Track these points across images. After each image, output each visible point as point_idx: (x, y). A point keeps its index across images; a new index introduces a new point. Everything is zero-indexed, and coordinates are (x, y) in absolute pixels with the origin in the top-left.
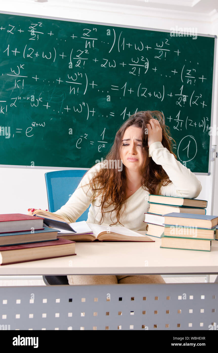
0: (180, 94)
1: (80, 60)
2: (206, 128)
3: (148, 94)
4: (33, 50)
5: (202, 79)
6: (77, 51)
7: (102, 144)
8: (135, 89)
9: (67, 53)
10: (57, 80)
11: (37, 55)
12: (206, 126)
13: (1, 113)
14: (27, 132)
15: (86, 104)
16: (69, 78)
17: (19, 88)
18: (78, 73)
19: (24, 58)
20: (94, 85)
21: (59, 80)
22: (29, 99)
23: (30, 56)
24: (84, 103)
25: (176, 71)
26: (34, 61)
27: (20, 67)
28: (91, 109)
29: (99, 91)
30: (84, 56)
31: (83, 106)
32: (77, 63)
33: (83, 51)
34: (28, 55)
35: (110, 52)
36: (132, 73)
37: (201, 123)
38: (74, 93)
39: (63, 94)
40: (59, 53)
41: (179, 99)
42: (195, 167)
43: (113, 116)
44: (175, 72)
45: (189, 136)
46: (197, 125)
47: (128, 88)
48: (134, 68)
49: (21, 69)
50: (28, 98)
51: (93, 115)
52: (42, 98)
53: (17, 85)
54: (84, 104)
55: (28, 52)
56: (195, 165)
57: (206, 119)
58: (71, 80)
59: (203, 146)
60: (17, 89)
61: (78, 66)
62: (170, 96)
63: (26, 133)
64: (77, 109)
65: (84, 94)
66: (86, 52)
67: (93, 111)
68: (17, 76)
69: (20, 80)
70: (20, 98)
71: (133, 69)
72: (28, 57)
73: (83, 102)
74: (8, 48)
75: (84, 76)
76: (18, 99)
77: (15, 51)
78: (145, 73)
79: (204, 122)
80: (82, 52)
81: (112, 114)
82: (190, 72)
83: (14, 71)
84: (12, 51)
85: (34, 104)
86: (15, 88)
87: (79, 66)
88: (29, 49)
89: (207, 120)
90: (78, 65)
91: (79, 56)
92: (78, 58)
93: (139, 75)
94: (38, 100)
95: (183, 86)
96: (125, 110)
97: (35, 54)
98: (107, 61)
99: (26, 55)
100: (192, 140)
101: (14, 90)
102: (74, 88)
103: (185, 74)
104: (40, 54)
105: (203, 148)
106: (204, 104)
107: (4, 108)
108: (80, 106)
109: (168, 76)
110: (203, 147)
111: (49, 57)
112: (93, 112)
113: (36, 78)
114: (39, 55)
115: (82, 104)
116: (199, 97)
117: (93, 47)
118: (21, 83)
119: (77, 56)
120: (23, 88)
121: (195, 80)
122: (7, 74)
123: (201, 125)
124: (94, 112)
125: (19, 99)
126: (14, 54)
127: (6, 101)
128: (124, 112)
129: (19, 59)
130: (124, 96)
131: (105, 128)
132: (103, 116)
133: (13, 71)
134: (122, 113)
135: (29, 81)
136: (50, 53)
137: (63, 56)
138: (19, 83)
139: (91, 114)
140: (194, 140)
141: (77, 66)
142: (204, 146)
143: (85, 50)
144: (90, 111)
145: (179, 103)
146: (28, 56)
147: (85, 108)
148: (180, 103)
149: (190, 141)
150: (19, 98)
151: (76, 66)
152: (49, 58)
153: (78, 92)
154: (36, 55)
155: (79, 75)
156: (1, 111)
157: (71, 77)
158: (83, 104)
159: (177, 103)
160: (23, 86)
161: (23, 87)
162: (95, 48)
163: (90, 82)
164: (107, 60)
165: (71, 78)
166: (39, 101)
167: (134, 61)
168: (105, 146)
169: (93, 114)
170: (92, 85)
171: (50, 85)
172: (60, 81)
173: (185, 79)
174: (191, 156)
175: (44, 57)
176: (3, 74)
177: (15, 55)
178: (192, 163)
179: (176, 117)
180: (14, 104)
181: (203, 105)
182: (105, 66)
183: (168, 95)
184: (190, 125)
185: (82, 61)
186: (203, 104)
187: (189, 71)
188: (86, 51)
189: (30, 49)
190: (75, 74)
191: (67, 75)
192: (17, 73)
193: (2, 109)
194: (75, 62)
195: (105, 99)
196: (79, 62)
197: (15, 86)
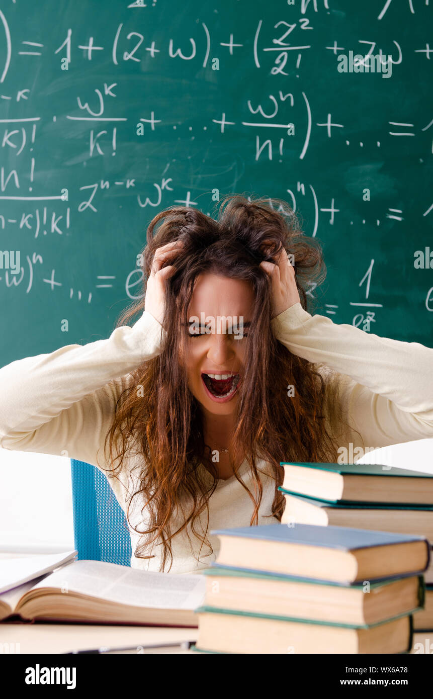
1: (286, 54)
4: (139, 39)
6: (276, 27)
7: (364, 311)
9: (245, 37)
10: (215, 121)
11: (152, 50)
13: (53, 231)
14: (129, 284)
15: (307, 189)
16: (254, 113)
17: (101, 156)
18: (281, 94)
19: (115, 62)
20: (332, 127)
21: (221, 121)
22: (133, 185)
23: (133, 56)
24: (303, 186)
26: (145, 69)
27: (103, 91)
28: (324, 203)
29: (348, 143)
30: (296, 38)
31: (298, 194)
32: (277, 61)
33: (295, 25)
34: (126, 54)
35: (380, 17)
38: (270, 158)
39: (235, 163)
40: (219, 37)
43: (399, 219)
49: (107, 98)
51: (332, 221)
52: (170, 180)
53: (95, 147)
54: (301, 187)
55: (127, 45)
58: (258, 118)
60: (97, 157)
61: (279, 74)
63: (127, 287)
65: (302, 156)
66: (303, 27)
67: (330, 208)
68: (97, 118)
69: (104, 132)
72: (126, 59)
73: (299, 183)
74: (68, 41)
75: (299, 102)
76: (99, 186)
77: (88, 45)
80: (289, 28)
81: (396, 215)
83: (86, 105)
84: (81, 47)
85: (148, 200)
86: (91, 154)
87: (283, 73)
88: (129, 37)
90: (279, 70)
91: (282, 41)
92: (278, 46)
94: (161, 186)
97: (148, 49)
98: (371, 45)
99: (120, 55)
101: (90, 160)
102: (269, 141)
104: (162, 47)
107: (61, 217)
108: (290, 195)
111: (187, 52)
113: (153, 121)
114: (157, 51)
115: (294, 190)
117: (327, 6)
118: (108, 137)
119: (276, 41)
120: (114, 154)
122: (69, 118)
124: (335, 213)
125: (102, 187)
126: (85, 56)
127: (65, 197)
129: (101, 67)
131: (373, 262)
132: (364, 222)
133: (83, 105)
134: (427, 209)
135: (131, 132)
136: (191, 40)
137: (233, 47)
138: (102, 141)
139: (325, 217)
141: (277, 72)
143: (301, 20)
144: (323, 210)
146: (127, 56)
147: (305, 201)
150: (104, 183)
151: (272, 73)
152: (191, 55)
153: (281, 153)
154: (150, 52)
155: (283, 99)
156: (54, 226)
157: (260, 108)
158: (299, 190)
160: (114, 148)
161: (115, 151)
162: (334, 11)
163: (319, 117)
164: (374, 44)
165: (259, 111)
166: (162, 191)
168: (374, 318)
169: (330, 218)
170: (326, 127)
171: (193, 138)
172: (223, 123)
175: (174, 53)
176: (55, 118)
180: (88, 204)
185: (292, 55)
188: (304, 22)
189: (133, 36)
190: (272, 97)
191: (247, 103)
192: (94, 112)
193: (55, 220)
194: (269, 60)
195: (368, 167)
196: (282, 59)
197: (92, 147)
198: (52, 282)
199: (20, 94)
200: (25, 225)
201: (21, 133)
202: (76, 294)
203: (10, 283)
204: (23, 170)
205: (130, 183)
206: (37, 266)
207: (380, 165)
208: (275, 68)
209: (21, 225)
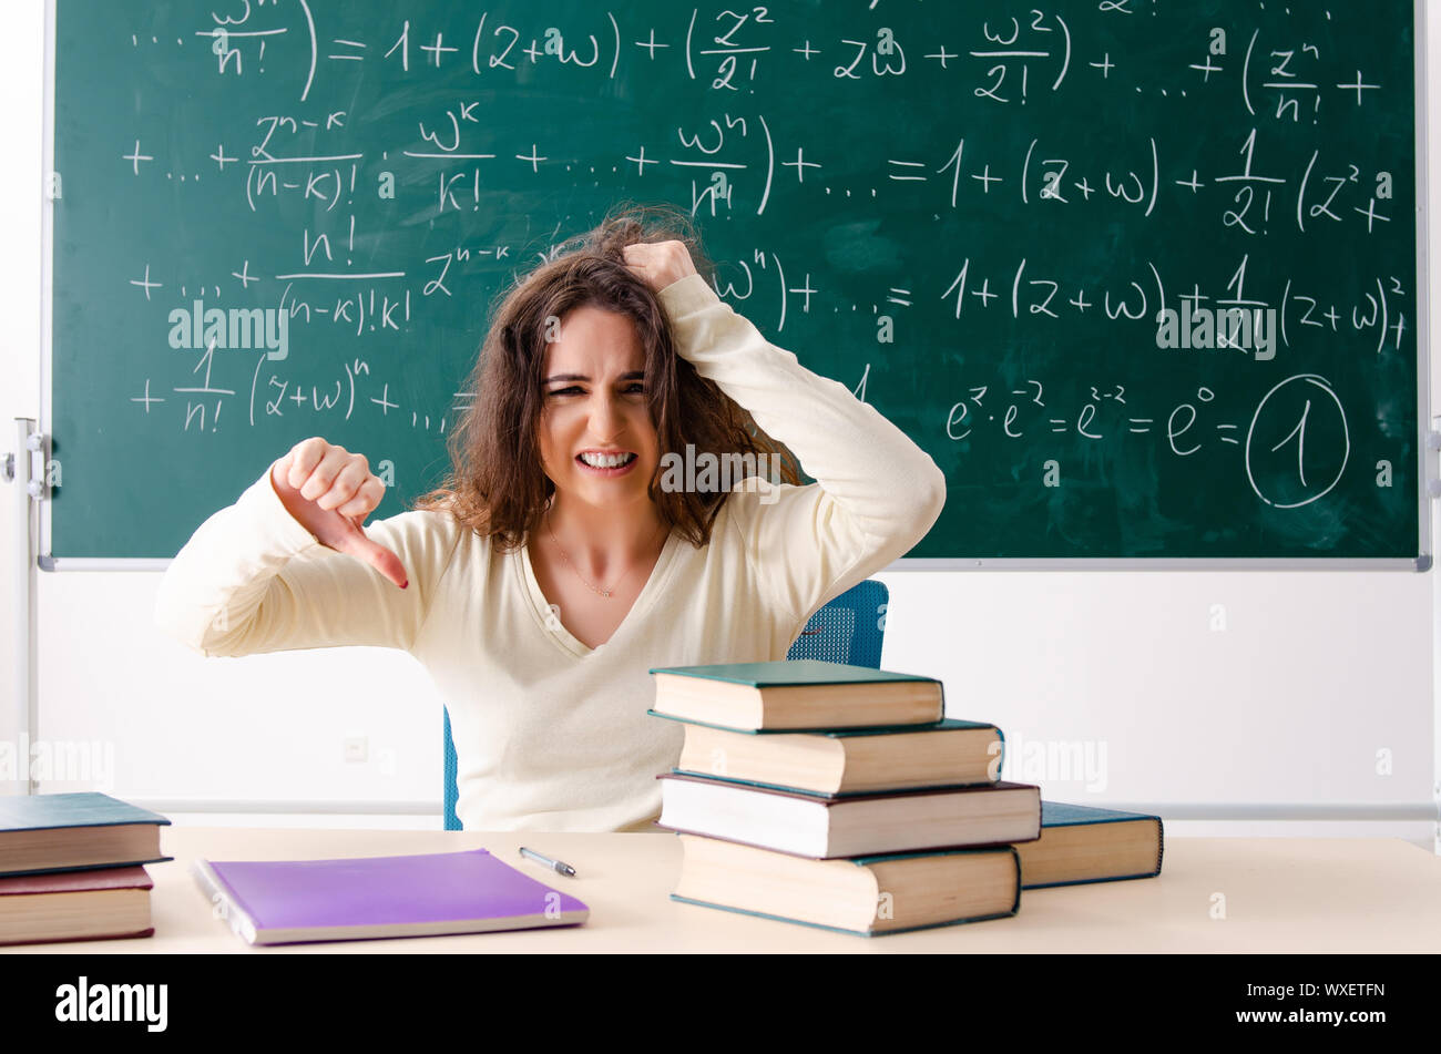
0: (1243, 175)
1: (734, 58)
2: (1392, 334)
3: (1077, 185)
4: (514, 35)
5: (1356, 89)
6: (719, 19)
8: (1007, 167)
9: (670, 34)
10: (629, 158)
11: (532, 53)
12: (1393, 320)
13: (384, 325)
15: (769, 260)
16: (687, 145)
17: (459, 211)
18: (728, 117)
19: (477, 71)
20: (804, 167)
21: (639, 158)
22: (506, 254)
23: (502, 61)
24: (762, 254)
25: (1211, 65)
26: (522, 79)
27: (458, 115)
29: (828, 190)
30: (749, 35)
31: (755, 268)
32: (721, 70)
33: (747, 16)
34: (492, 57)
35: (873, 6)
36: (989, 93)
37: (1366, 310)
38: (714, 214)
40: (633, 33)
41: (1237, 199)
42: (1344, 529)
43: (906, 303)
44: (1208, 68)
45: (1304, 378)
46: (1345, 321)
47: (971, 166)
48: (1000, 71)
49: (464, 124)
50: (503, 252)
51: (806, 308)
53: (448, 198)
54: (760, 257)
55: (492, 45)
56: (1346, 523)
57: (1388, 286)
58: (694, 154)
59: (1382, 421)
60: (451, 213)
61: (724, 86)
62: (1191, 187)
64: (731, 286)
65: (760, 212)
66: (758, 19)
67: (805, 288)
68: (450, 154)
69: (463, 175)
70: (466, 252)
71: (990, 73)
72: (492, 65)
73: (756, 250)
74: (405, 36)
75: (755, 130)
76: (455, 256)
77: (435, 46)
78: (1055, 88)
79: (1379, 303)
80: (739, 20)
81: (901, 298)
82: (1288, 59)
83: (433, 134)
84: (423, 48)
86: (441, 209)
87: (729, 87)
88: (497, 33)
89: (1395, 290)
90: (724, 83)
91: (727, 40)
92: (721, 47)
93: (1024, 102)
95: (1254, 131)
96: (964, 272)
97: (526, 51)
98: (861, 47)
99: (483, 59)
100: (1320, 398)
101: (439, 218)
102: (711, 188)
103: (1261, 72)
104: (549, 47)
105: (1383, 433)
106: (1375, 212)
107: (397, 304)
108: (743, 269)
109: (1174, 94)
110: (1384, 426)
111: (586, 57)
112: (808, 291)
113: (534, 159)
114: (541, 52)
115: (750, 261)
116: (1344, 180)
118: (467, 184)
119: (718, 40)
120: (476, 208)
121: (1319, 98)
122: (405, 153)
123: (1364, 319)
124: (811, 294)
125: (460, 259)
126: (430, 60)
127: (403, 274)
128: (957, 281)
129: (455, 78)
130: (954, 205)
131: (868, 366)
132: (854, 308)
133: (429, 136)
134: (947, 289)
135: (501, 175)
136: (592, 37)
137: (655, 48)
138: (458, 189)
139: (796, 301)
140: (1333, 394)
141: (722, 85)
142: (1388, 422)
143: (756, 10)
144: (792, 290)
145: (1238, 219)
146: (494, 62)
147: (766, 278)
148: (1242, 219)
149: (1308, 402)
150: (462, 253)
151: (714, 86)
152: (591, 60)
153: (730, 207)
154: (528, 55)
155: (730, 126)
156: (386, 317)
157: (696, 137)
158: (757, 261)
159: (1230, 218)
160: (477, 200)
161: (478, 204)
163: (785, 153)
164: (864, 45)
165: (696, 143)
167: (997, 37)
169: (804, 303)
170: (796, 167)
171: (597, 183)
172: (641, 161)
173: (1265, 100)
174: (1318, 479)
175: (565, 62)
176: (385, 154)
177: (438, 65)
178: (1325, 512)
179: (1229, 287)
180: (438, 284)
181: (1370, 219)
182: (851, 73)
183: (1178, 182)
184: (1303, 321)
185: (744, 61)
186: (1371, 214)
187: (1286, 57)
188: (762, 11)
189: (503, 31)
190: (713, 123)
191: (677, 131)
192: (445, 146)
193: (387, 311)
194: (709, 68)
195: (859, 227)
196: (728, 67)
197: (442, 200)
198: (385, 403)
199: (331, 118)
200: (341, 315)
201: (334, 175)
202: (421, 421)
203: (319, 405)
204: (339, 233)
205: (501, 253)
206: (360, 378)
207: (876, 224)
208: (718, 80)
209: (336, 318)
